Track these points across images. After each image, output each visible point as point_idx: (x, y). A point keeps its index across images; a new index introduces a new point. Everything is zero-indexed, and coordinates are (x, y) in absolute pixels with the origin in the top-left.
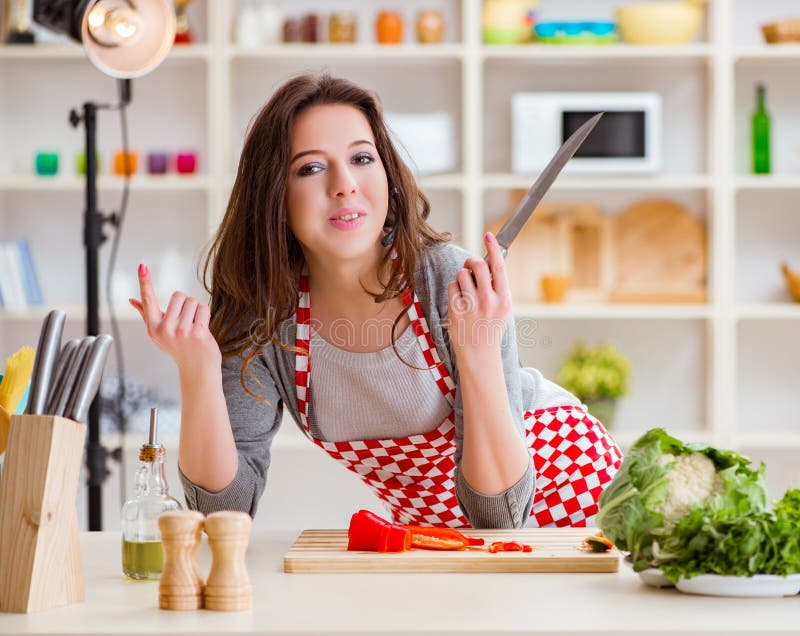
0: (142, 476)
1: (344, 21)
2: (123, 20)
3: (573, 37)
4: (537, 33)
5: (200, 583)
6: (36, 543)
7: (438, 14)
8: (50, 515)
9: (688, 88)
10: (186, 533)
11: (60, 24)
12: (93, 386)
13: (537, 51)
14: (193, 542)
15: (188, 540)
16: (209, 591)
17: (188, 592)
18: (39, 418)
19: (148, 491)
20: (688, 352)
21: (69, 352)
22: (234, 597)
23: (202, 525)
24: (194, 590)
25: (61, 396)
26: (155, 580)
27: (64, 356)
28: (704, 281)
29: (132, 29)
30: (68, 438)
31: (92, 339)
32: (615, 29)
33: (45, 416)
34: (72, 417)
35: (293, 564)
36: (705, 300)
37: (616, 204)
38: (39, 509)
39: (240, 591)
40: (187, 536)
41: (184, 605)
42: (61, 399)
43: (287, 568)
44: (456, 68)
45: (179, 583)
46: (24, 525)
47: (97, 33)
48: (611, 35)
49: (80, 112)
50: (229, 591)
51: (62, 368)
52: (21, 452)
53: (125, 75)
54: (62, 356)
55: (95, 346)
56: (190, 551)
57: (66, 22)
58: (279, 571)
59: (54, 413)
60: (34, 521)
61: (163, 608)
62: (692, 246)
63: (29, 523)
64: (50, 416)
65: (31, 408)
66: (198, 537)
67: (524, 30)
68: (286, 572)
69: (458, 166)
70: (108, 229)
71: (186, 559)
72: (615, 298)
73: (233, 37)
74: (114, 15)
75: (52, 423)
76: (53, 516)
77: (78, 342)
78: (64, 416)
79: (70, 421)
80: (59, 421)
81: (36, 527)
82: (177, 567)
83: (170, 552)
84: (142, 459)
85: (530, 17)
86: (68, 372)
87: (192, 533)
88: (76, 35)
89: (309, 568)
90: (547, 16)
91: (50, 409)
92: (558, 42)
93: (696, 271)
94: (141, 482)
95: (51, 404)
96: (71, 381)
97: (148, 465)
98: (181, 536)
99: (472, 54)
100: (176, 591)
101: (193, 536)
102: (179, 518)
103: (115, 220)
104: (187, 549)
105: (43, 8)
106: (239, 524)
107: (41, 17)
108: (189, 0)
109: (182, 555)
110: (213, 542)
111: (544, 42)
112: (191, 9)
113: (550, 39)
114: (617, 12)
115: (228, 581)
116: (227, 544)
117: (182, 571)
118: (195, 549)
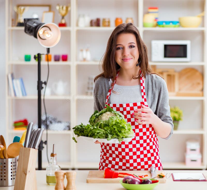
0: (51, 160)
1: (107, 20)
2: (48, 33)
3: (168, 25)
4: (158, 24)
5: (64, 187)
6: (26, 178)
7: (132, 19)
8: (29, 171)
9: (198, 38)
11: (31, 33)
12: (39, 141)
13: (158, 29)
14: (63, 178)
15: (62, 178)
17: (61, 189)
18: (27, 148)
19: (52, 164)
20: (198, 108)
21: (34, 132)
23: (65, 174)
24: (63, 189)
25: (32, 143)
26: (54, 185)
27: (33, 133)
28: (202, 90)
29: (50, 35)
30: (34, 153)
31: (39, 129)
32: (179, 23)
33: (28, 148)
34: (34, 148)
35: (89, 181)
36: (203, 95)
37: (179, 69)
38: (27, 170)
39: (73, 189)
40: (61, 177)
42: (32, 144)
43: (87, 182)
45: (59, 188)
46: (23, 174)
47: (41, 36)
48: (178, 24)
49: (37, 56)
51: (32, 136)
52: (22, 157)
53: (48, 47)
54: (32, 133)
55: (40, 130)
56: (62, 180)
57: (33, 33)
59: (30, 147)
60: (26, 173)
62: (200, 81)
63: (24, 173)
64: (29, 148)
65: (25, 146)
66: (64, 177)
67: (155, 23)
68: (87, 183)
70: (43, 85)
71: (61, 182)
72: (178, 95)
73: (77, 25)
74: (46, 31)
75: (30, 150)
76: (30, 171)
77: (36, 130)
78: (33, 148)
79: (34, 149)
81: (26, 174)
82: (59, 184)
83: (57, 180)
84: (51, 156)
85: (156, 19)
86: (34, 137)
87: (63, 176)
88: (36, 37)
89: (93, 182)
90: (160, 20)
91: (29, 146)
92: (163, 27)
93: (200, 87)
94: (51, 162)
95: (30, 145)
96: (34, 139)
97: (52, 157)
98: (60, 177)
99: (141, 29)
101: (63, 177)
102: (60, 172)
103: (45, 83)
104: (61, 179)
105: (27, 29)
107: (27, 31)
108: (65, 14)
109: (60, 181)
110: (67, 178)
111: (160, 27)
112: (66, 17)
113: (161, 25)
114: (179, 19)
115: (71, 187)
116: (71, 179)
117: (60, 184)
118: (63, 180)
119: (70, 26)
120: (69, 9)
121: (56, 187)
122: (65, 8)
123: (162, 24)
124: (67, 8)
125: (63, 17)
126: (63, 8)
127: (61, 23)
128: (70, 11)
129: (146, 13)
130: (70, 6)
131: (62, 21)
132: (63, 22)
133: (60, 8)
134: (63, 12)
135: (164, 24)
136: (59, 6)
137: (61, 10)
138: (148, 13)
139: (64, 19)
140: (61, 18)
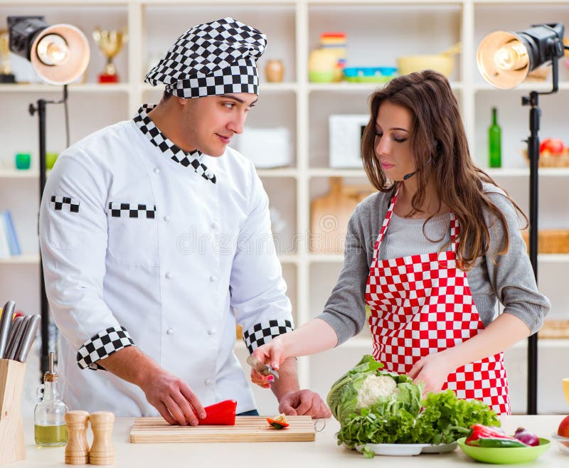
3: (370, 77)
4: (345, 75)
5: (87, 450)
7: (280, 62)
8: (6, 413)
10: (79, 423)
13: (345, 87)
14: (83, 428)
15: (81, 427)
16: (92, 454)
17: (80, 455)
22: (105, 457)
23: (88, 418)
24: (84, 454)
25: (12, 348)
27: (15, 326)
32: (397, 72)
33: (4, 360)
34: (19, 360)
35: (135, 438)
39: (108, 454)
40: (80, 425)
41: (79, 462)
42: (13, 350)
43: (132, 440)
44: (292, 97)
45: (76, 450)
48: (394, 75)
49: (36, 106)
50: (101, 455)
51: (13, 333)
54: (13, 327)
55: (31, 320)
56: (82, 433)
58: (128, 442)
59: (9, 359)
61: (67, 463)
64: (7, 360)
66: (86, 425)
67: (338, 72)
68: (131, 443)
69: (294, 163)
71: (79, 437)
75: (8, 364)
76: (8, 414)
78: (14, 360)
80: (12, 362)
82: (75, 441)
83: (71, 433)
85: (341, 63)
87: (82, 423)
89: (145, 441)
90: (351, 64)
91: (7, 356)
92: (358, 81)
96: (18, 339)
98: (77, 425)
99: (302, 89)
100: (75, 454)
101: (83, 425)
102: (76, 415)
104: (80, 431)
106: (108, 418)
108: (115, 53)
109: (78, 435)
110: (94, 428)
111: (350, 81)
112: (117, 60)
113: (353, 78)
114: (399, 61)
115: (102, 449)
116: (101, 429)
117: (77, 443)
118: (84, 432)
119: (127, 80)
120: (124, 39)
121: (67, 447)
122: (114, 37)
123: (356, 75)
124: (120, 37)
125: (110, 60)
126: (109, 36)
127: (106, 73)
128: (127, 45)
129: (316, 47)
130: (127, 31)
131: (106, 69)
132: (111, 71)
133: (101, 37)
134: (111, 47)
135: (361, 74)
136: (100, 32)
137: (105, 41)
138: (320, 47)
139: (112, 65)
140: (104, 60)
